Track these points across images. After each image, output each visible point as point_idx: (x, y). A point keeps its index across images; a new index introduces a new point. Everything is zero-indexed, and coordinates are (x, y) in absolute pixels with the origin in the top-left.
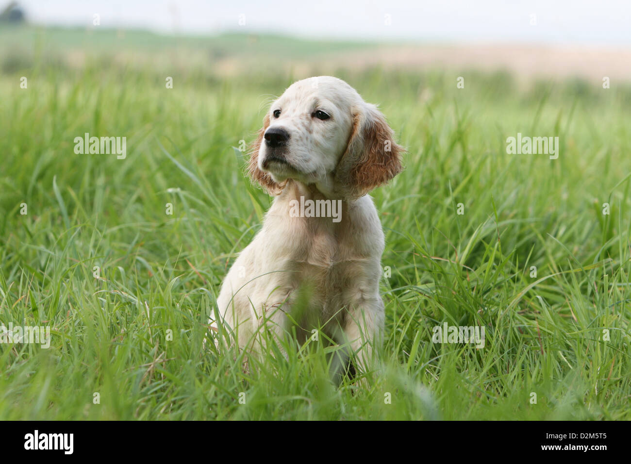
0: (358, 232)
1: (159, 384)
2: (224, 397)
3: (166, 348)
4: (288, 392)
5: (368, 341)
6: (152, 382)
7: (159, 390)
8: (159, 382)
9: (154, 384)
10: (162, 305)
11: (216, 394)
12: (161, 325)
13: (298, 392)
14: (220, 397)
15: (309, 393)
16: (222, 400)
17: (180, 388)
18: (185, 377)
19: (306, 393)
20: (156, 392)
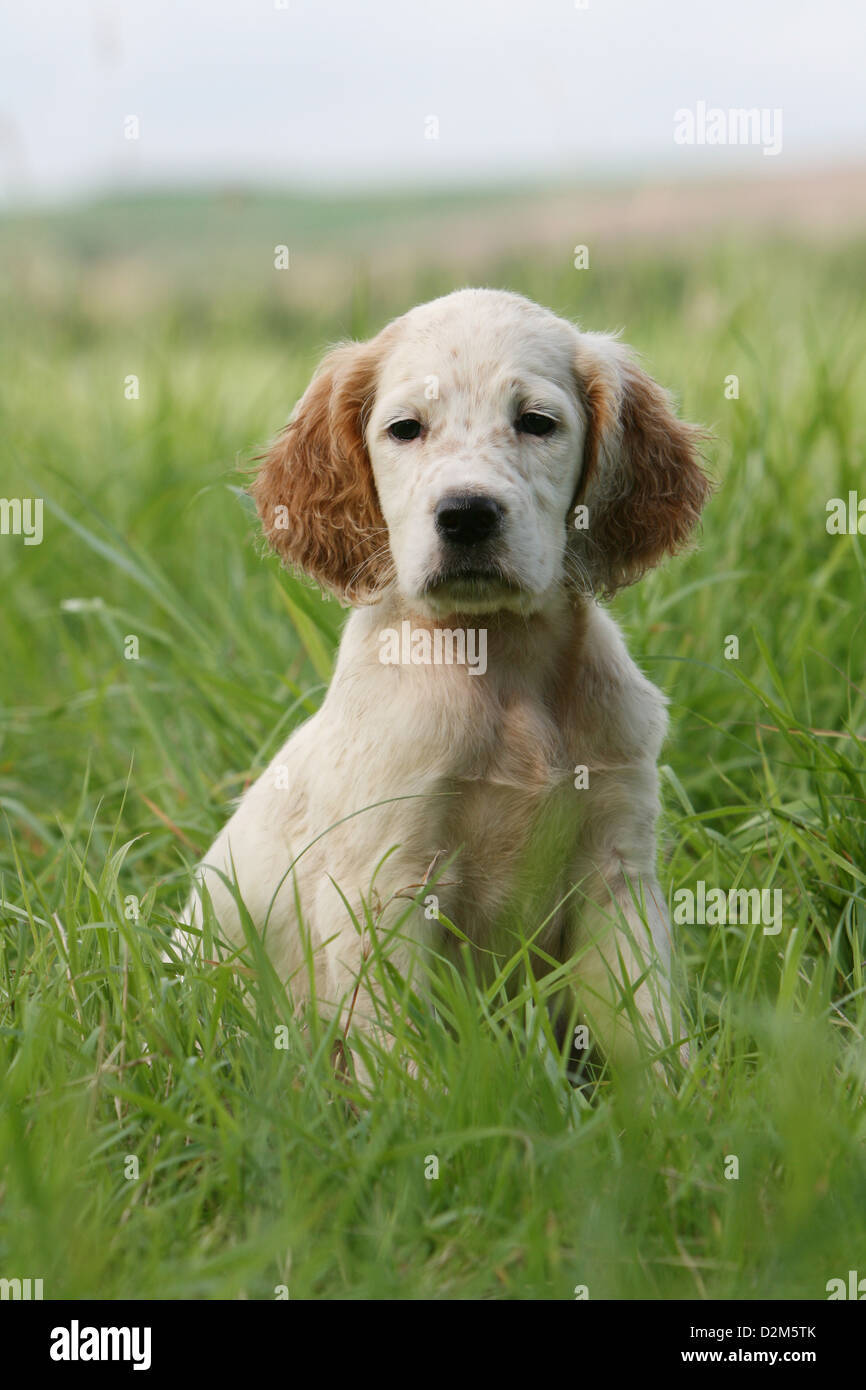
0: (607, 689)
1: (114, 1132)
2: (297, 1148)
3: (123, 1033)
4: (467, 1123)
5: (655, 965)
6: (94, 1128)
7: (113, 1146)
8: (111, 1126)
9: (102, 1131)
10: (99, 919)
11: (272, 1145)
12: (104, 973)
13: (492, 1119)
14: (286, 1148)
15: (524, 1116)
16: (292, 1157)
17: (174, 1135)
18: (184, 1104)
19: (516, 1117)
20: (107, 1153)
